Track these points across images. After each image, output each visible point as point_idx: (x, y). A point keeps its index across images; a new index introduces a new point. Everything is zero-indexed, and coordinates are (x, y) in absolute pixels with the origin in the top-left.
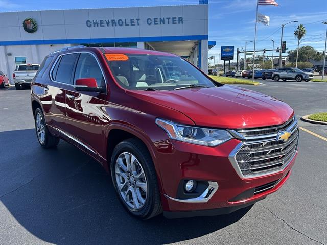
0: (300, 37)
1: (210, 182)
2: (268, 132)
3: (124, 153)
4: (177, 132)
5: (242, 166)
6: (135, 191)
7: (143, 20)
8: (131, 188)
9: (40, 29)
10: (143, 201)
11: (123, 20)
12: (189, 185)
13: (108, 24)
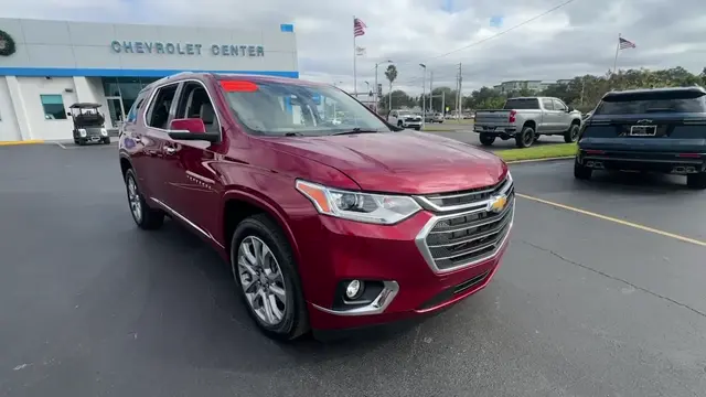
0: (392, 80)
1: (385, 282)
2: (475, 199)
3: (252, 237)
4: (331, 203)
5: (436, 253)
6: (268, 298)
7: (206, 46)
8: (261, 292)
9: (19, 48)
10: (279, 315)
11: (175, 45)
12: (352, 289)
13: (150, 49)
